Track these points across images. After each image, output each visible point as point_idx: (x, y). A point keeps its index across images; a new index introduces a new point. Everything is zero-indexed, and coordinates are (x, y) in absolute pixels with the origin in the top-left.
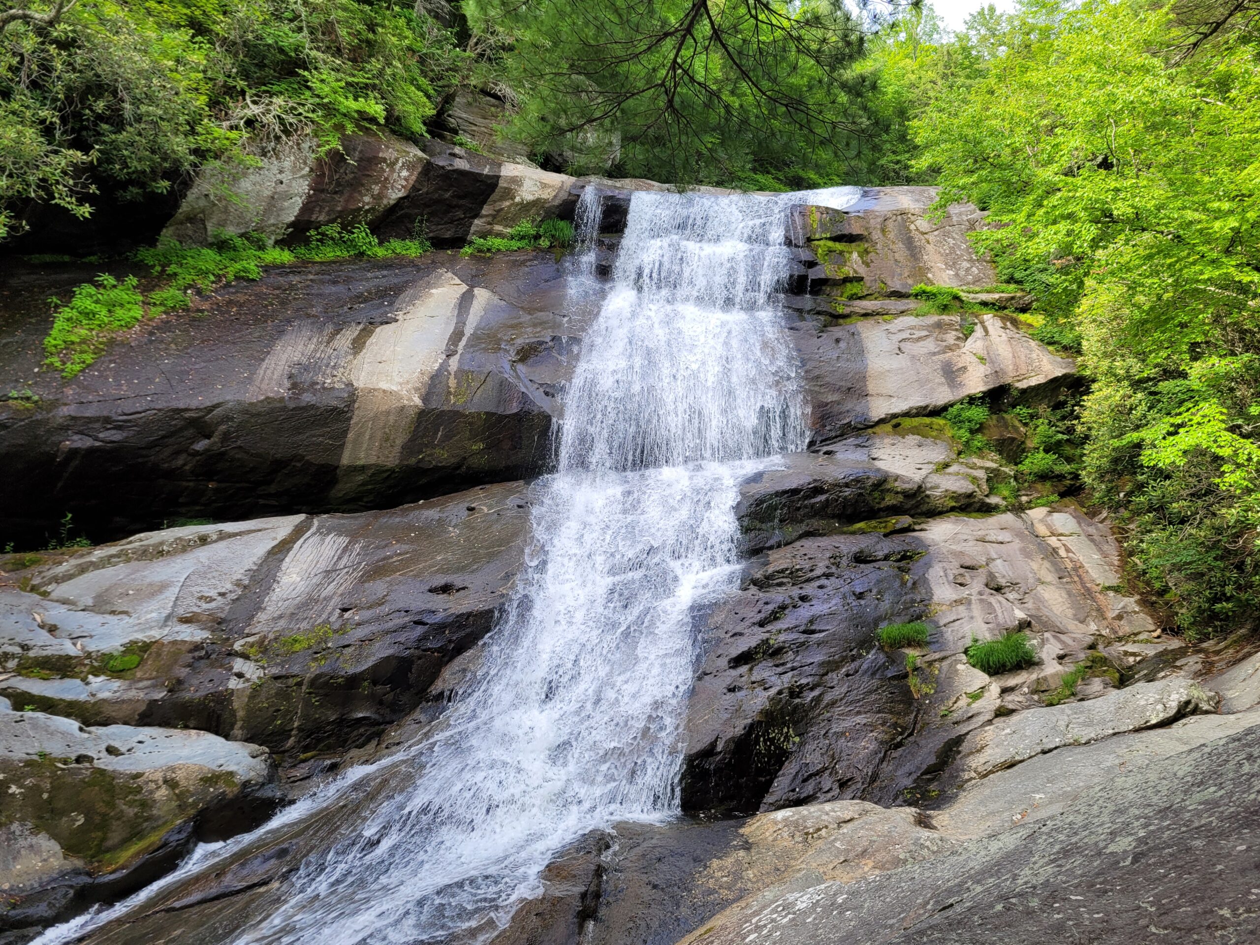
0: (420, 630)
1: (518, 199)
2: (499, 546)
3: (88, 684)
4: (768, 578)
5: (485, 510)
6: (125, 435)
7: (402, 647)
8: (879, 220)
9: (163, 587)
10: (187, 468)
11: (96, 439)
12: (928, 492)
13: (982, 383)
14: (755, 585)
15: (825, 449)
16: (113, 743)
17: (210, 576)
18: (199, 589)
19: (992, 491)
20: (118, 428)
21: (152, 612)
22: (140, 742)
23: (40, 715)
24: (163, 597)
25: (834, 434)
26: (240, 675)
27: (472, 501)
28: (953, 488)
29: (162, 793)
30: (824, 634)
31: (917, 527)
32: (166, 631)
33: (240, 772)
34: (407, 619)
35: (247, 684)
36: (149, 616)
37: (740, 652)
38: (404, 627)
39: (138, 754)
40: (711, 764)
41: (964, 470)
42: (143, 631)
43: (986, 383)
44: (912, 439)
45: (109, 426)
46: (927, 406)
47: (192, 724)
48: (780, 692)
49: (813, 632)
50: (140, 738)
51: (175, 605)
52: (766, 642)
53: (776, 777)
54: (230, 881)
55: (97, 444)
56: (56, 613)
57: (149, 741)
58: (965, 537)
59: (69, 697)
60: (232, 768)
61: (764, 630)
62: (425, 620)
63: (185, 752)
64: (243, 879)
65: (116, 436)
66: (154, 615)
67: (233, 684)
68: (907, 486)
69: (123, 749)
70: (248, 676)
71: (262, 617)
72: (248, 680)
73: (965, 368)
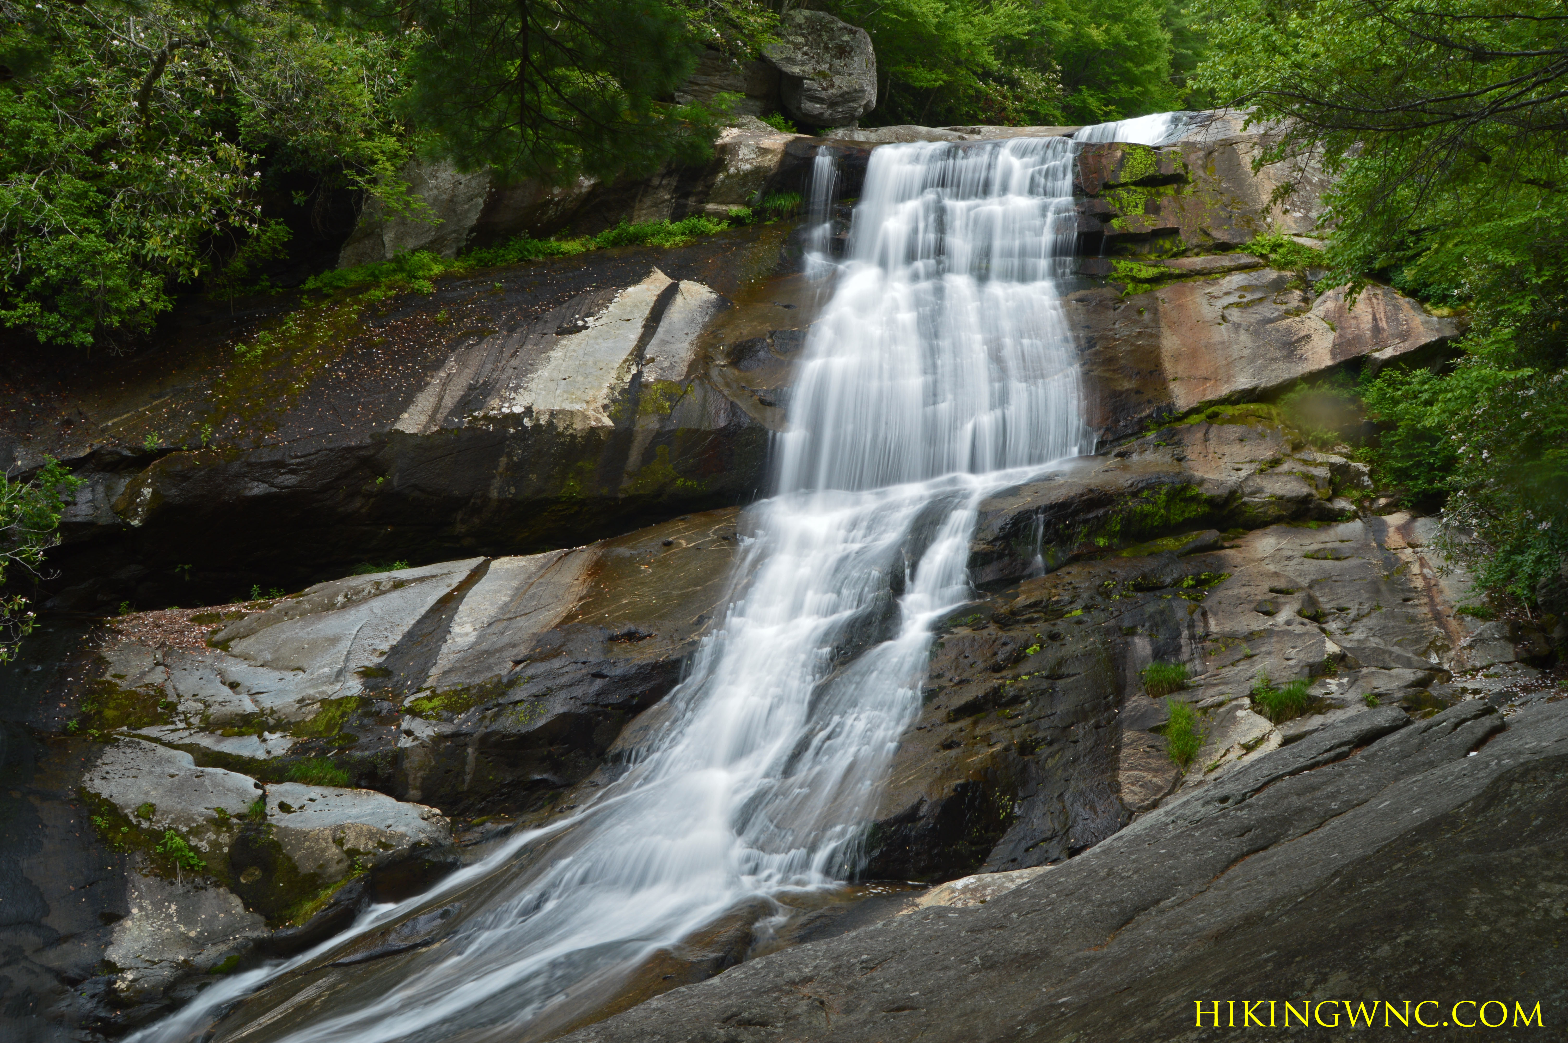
0: (599, 683)
1: (732, 170)
2: (695, 586)
3: (265, 741)
4: (1013, 613)
5: (684, 543)
6: (299, 478)
7: (579, 703)
8: (1201, 154)
9: (334, 640)
10: (363, 511)
11: (272, 485)
12: (1246, 499)
13: (1329, 356)
14: (996, 622)
15: (1117, 450)
16: (285, 800)
17: (382, 628)
18: (370, 642)
19: (1336, 493)
20: (293, 472)
21: (324, 666)
22: (311, 800)
23: (220, 771)
24: (336, 650)
25: (1129, 431)
26: (409, 733)
27: (670, 535)
28: (1280, 492)
29: (334, 851)
30: (1072, 679)
31: (1226, 544)
32: (338, 686)
33: (409, 833)
34: (584, 671)
35: (415, 743)
36: (321, 671)
37: (963, 702)
38: (580, 681)
39: (309, 812)
40: (913, 830)
41: (1299, 468)
42: (314, 686)
43: (1334, 357)
44: (1233, 431)
45: (283, 471)
46: (1255, 389)
47: (363, 783)
48: (1007, 749)
49: (1061, 677)
50: (312, 795)
51: (347, 659)
52: (996, 691)
53: (995, 845)
54: (394, 941)
55: (274, 490)
56: (236, 669)
57: (320, 799)
58: (1290, 553)
59: (246, 753)
60: (401, 829)
61: (998, 675)
62: (605, 672)
63: (354, 811)
64: (406, 938)
65: (290, 480)
66: (326, 670)
67: (405, 742)
68: (1215, 492)
69: (295, 807)
70: (416, 734)
71: (434, 672)
72: (416, 738)
73: (1308, 336)
